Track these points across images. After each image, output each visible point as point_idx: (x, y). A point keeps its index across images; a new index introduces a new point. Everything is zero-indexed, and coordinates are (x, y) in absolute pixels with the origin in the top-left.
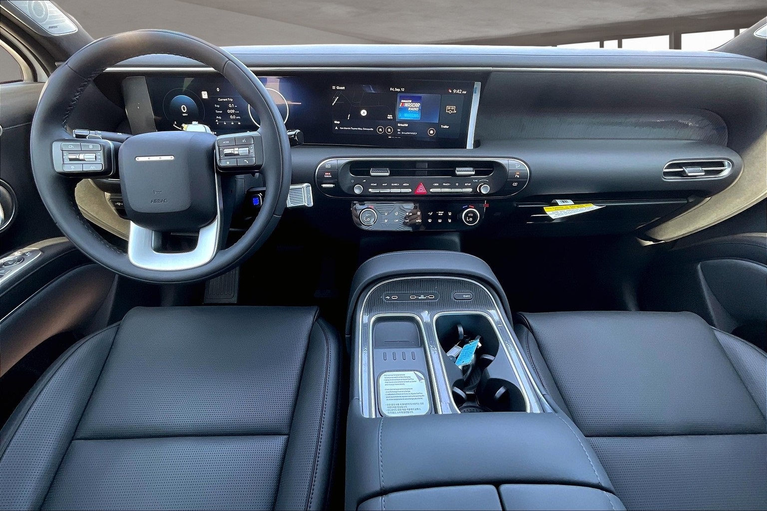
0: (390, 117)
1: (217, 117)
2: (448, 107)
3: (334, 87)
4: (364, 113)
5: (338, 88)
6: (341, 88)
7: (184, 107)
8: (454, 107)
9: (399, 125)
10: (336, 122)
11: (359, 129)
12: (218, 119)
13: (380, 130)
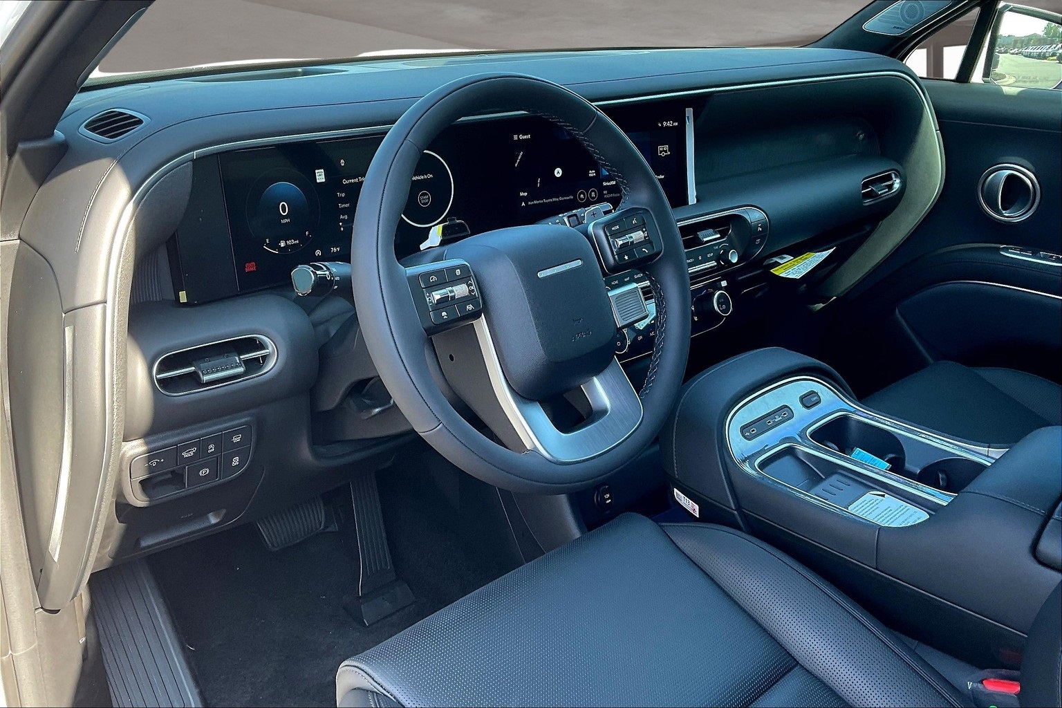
0: (592, 173)
1: (341, 217)
2: (660, 148)
3: (515, 137)
4: (558, 172)
5: (521, 137)
6: (525, 137)
7: (283, 206)
8: (666, 147)
9: (605, 184)
10: (521, 194)
11: (554, 199)
12: (343, 221)
13: (582, 196)
